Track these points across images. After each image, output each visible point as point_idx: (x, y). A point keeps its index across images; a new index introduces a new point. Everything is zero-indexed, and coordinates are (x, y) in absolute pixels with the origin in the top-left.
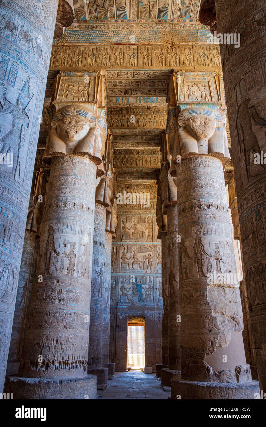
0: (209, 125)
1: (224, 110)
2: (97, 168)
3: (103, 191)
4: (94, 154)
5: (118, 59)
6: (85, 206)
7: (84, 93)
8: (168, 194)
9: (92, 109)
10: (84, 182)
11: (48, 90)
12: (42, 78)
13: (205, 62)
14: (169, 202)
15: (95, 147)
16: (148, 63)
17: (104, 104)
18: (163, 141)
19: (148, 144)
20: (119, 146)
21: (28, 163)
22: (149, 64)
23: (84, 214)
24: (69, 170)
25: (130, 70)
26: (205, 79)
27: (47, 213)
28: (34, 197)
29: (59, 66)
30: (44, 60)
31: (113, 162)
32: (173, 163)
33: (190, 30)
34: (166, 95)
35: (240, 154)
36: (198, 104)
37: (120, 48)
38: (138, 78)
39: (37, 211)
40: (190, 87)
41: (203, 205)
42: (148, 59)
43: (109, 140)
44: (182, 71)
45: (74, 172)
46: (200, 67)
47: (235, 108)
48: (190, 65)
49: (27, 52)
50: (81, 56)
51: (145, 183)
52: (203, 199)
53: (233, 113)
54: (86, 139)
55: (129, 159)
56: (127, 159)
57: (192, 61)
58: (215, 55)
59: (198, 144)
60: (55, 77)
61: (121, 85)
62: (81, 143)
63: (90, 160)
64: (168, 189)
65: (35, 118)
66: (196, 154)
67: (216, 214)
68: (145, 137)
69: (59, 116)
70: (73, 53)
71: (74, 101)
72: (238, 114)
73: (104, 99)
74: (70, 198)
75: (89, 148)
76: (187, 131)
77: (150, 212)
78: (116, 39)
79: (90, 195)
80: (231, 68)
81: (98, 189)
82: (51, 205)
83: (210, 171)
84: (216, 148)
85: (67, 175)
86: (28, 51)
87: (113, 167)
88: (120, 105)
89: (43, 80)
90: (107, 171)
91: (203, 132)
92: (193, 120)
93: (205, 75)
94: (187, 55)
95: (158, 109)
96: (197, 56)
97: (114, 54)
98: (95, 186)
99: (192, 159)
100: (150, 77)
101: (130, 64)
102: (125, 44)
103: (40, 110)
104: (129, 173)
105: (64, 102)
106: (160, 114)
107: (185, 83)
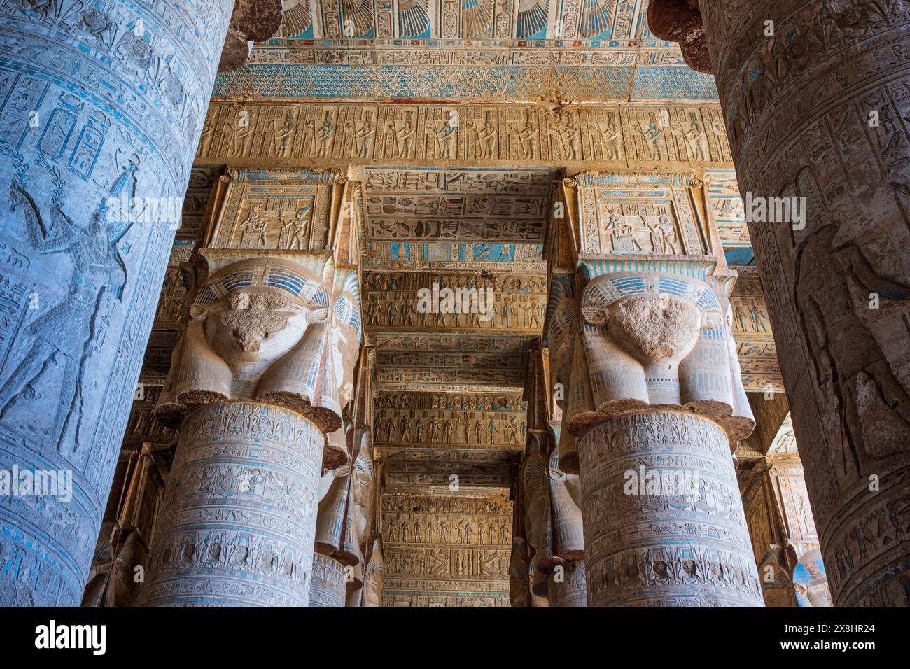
0: (679, 319)
1: (722, 279)
2: (326, 442)
3: (341, 516)
4: (319, 399)
5: (401, 140)
6: (280, 559)
7: (295, 227)
8: (549, 529)
9: (319, 272)
10: (281, 484)
11: (188, 218)
12: (177, 162)
13: (658, 151)
14: (555, 553)
15: (323, 379)
16: (490, 151)
17: (354, 258)
18: (531, 370)
19: (485, 377)
20: (395, 380)
21: (109, 406)
22: (490, 154)
23: (275, 584)
24: (238, 446)
25: (436, 169)
26: (661, 194)
27: (153, 580)
28: (115, 529)
29: (228, 155)
30: (186, 114)
31: (375, 431)
32: (570, 431)
33: (610, 67)
34: (542, 239)
35: (817, 389)
36: (643, 261)
37: (407, 112)
38: (458, 191)
39: (121, 575)
40: (617, 214)
41: (674, 564)
42: (488, 141)
43: (365, 365)
44: (592, 172)
45: (252, 452)
46: (642, 163)
47: (788, 251)
48: (614, 158)
49: (139, 91)
50: (291, 131)
51: (473, 497)
52: (672, 546)
53: (780, 266)
54: (297, 355)
55: (424, 421)
56: (418, 421)
57: (619, 147)
58: (685, 131)
59: (646, 376)
60: (213, 182)
61: (407, 208)
62: (279, 368)
63: (305, 419)
64: (549, 512)
65: (145, 272)
66: (644, 405)
67: (718, 595)
68: (477, 359)
69: (217, 289)
70: (269, 123)
71: (265, 248)
72: (798, 268)
73: (354, 247)
74: (234, 533)
75: (304, 382)
76: (612, 337)
77: (489, 586)
78: (395, 89)
79: (301, 524)
80: (761, 141)
81: (326, 507)
82: (168, 553)
83: (688, 457)
84: (704, 389)
85: (229, 460)
86: (141, 88)
87: (375, 445)
88: (401, 266)
89: (180, 169)
90: (355, 454)
91: (661, 340)
92: (630, 305)
93: (659, 182)
94: (602, 130)
95: (516, 279)
96: (633, 133)
97: (390, 127)
98: (316, 496)
99: (630, 419)
100: (496, 189)
101: (434, 152)
102: (421, 103)
103: (164, 252)
104: (423, 464)
105: (236, 250)
106: (523, 293)
107: (601, 205)
